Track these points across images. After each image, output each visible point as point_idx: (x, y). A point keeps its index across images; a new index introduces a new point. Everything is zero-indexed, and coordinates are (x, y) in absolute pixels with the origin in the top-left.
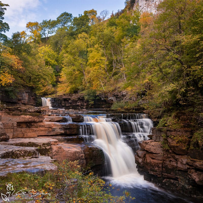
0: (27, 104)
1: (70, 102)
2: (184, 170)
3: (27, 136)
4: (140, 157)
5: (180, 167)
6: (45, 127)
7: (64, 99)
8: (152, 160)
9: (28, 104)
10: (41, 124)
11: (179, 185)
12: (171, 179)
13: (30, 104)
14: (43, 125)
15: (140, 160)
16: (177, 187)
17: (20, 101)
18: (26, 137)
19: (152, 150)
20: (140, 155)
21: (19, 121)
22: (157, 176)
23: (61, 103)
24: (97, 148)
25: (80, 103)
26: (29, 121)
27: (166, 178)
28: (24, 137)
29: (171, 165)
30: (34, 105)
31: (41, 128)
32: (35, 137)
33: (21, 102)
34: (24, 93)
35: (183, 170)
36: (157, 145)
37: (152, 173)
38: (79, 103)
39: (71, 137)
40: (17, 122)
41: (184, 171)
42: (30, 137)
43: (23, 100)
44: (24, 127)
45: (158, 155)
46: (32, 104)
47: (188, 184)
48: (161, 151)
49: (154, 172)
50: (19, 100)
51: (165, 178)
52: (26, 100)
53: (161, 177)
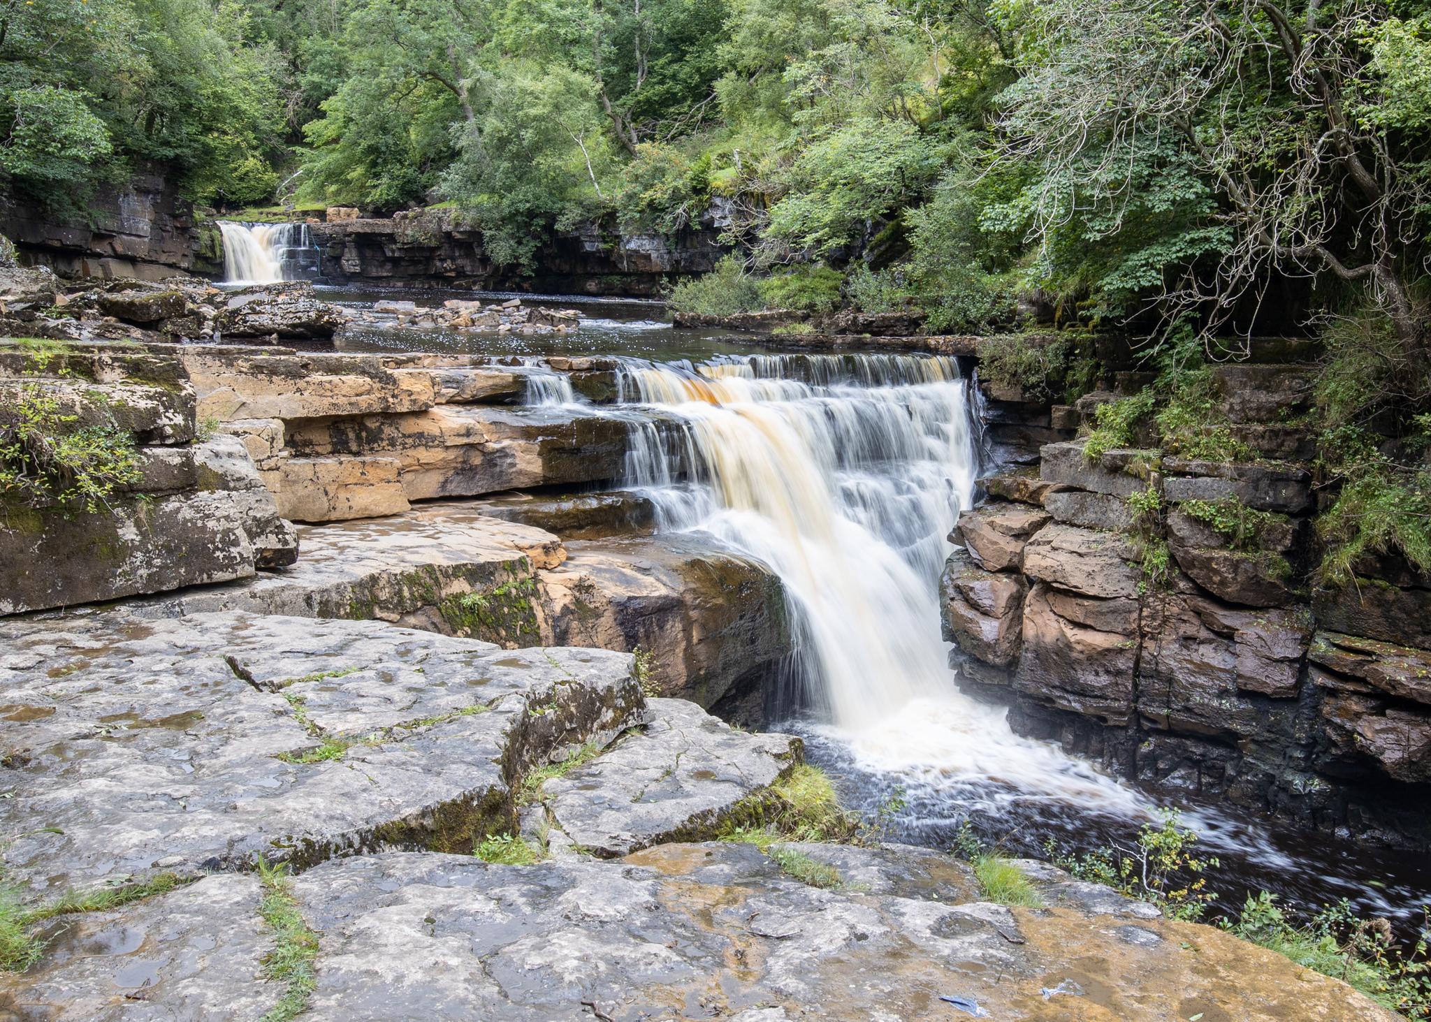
0: (144, 261)
1: (389, 254)
2: (1275, 693)
3: (350, 508)
4: (985, 614)
5: (1252, 678)
6: (447, 448)
7: (358, 234)
8: (1073, 634)
9: (152, 262)
10: (424, 425)
11: (1240, 773)
12: (1187, 738)
13: (163, 258)
14: (437, 433)
15: (989, 629)
16: (1231, 780)
17: (106, 243)
18: (347, 516)
19: (1077, 580)
20: (987, 602)
21: (298, 415)
22: (1104, 720)
23: (337, 259)
24: (753, 569)
25: (449, 262)
26: (356, 412)
27: (1159, 732)
28: (334, 516)
29: (1191, 662)
30: (185, 265)
31: (425, 455)
32: (395, 511)
33: (114, 249)
34: (126, 195)
35: (1269, 691)
36: (1100, 547)
37: (1076, 706)
38: (448, 264)
39: (593, 503)
40: (283, 420)
41: (1276, 700)
42: (367, 514)
43: (125, 237)
44: (319, 449)
45: (1112, 603)
46: (172, 260)
47: (1303, 771)
48: (1123, 585)
49: (1082, 699)
50: (99, 237)
51: (1149, 733)
52: (139, 236)
53: (1125, 728)
